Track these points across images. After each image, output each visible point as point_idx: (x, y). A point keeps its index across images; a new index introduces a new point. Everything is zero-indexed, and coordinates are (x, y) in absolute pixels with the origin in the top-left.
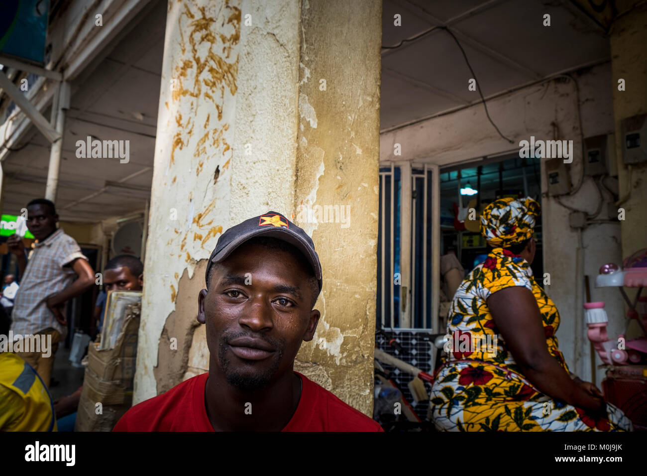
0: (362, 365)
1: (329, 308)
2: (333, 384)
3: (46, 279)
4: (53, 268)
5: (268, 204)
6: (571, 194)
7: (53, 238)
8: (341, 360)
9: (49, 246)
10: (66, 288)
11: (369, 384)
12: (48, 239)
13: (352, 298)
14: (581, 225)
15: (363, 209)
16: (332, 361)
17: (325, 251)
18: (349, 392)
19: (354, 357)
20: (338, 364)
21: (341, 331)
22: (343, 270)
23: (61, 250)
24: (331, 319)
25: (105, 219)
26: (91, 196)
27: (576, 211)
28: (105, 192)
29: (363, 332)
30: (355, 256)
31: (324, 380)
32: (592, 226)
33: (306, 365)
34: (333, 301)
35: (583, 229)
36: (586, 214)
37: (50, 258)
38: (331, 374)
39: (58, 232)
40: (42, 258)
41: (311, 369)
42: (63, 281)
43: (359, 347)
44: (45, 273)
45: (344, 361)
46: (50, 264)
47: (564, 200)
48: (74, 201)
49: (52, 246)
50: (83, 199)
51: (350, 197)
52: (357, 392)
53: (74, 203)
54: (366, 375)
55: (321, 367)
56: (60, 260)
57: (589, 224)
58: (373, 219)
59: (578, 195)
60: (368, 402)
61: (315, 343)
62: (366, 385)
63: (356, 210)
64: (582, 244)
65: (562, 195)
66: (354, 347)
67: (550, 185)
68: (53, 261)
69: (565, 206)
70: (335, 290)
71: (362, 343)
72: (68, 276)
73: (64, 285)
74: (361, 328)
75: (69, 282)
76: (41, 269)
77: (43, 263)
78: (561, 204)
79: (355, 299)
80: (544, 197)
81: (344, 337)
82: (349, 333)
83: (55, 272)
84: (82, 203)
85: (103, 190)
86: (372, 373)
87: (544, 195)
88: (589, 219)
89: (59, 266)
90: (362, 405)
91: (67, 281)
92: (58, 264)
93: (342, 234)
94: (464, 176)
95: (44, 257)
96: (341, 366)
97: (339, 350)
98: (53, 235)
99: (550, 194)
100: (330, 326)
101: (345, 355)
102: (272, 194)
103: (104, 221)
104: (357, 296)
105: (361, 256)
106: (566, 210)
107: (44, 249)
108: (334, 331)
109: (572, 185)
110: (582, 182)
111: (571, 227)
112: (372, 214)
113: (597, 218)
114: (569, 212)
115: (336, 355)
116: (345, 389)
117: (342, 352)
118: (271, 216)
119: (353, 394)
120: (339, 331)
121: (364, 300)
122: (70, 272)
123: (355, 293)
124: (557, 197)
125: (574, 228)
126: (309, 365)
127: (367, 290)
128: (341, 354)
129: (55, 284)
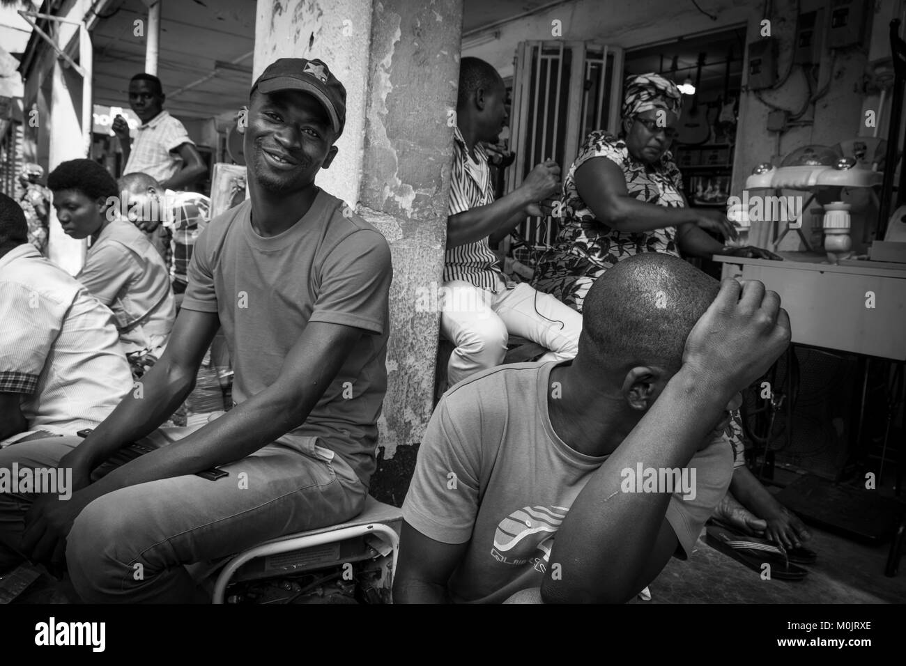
0: (434, 222)
1: (401, 166)
2: (404, 233)
3: (153, 165)
4: (159, 153)
5: (349, 68)
6: (775, 87)
7: (158, 119)
8: (412, 214)
9: (154, 128)
10: (174, 176)
11: (440, 240)
12: (153, 121)
13: (426, 160)
14: (779, 127)
15: (441, 76)
16: (403, 213)
17: (400, 113)
18: (420, 243)
19: (426, 214)
20: (410, 217)
21: (413, 189)
22: (417, 133)
23: (167, 133)
24: (404, 176)
25: (218, 114)
26: (200, 81)
27: (777, 110)
28: (216, 76)
29: (436, 192)
30: (431, 120)
31: (395, 229)
32: (793, 129)
33: (377, 213)
34: (406, 160)
35: (782, 133)
36: (788, 113)
37: (155, 141)
38: (402, 224)
39: (163, 113)
40: (147, 142)
41: (383, 218)
42: (171, 168)
43: (432, 205)
44: (151, 158)
45: (415, 215)
46: (156, 148)
47: (765, 96)
48: (178, 87)
49: (157, 128)
50: (189, 86)
51: (428, 64)
52: (428, 244)
53: (180, 90)
54: (438, 232)
55: (392, 217)
56: (166, 144)
57: (791, 127)
58: (452, 87)
59: (782, 89)
60: (438, 255)
61: (387, 196)
62: (437, 240)
63: (433, 76)
64: (779, 151)
65: (764, 89)
66: (426, 204)
67: (750, 75)
68: (159, 145)
69: (766, 104)
70: (408, 150)
71: (435, 203)
72: (176, 163)
73: (172, 173)
74: (434, 188)
75: (177, 170)
76: (147, 153)
77: (149, 147)
78: (761, 100)
79: (429, 161)
80: (743, 92)
81: (416, 195)
82: (422, 192)
83: (162, 157)
84: (189, 90)
85: (213, 73)
86: (445, 231)
87: (744, 89)
88: (791, 120)
89: (165, 151)
90: (433, 257)
91: (175, 168)
92: (164, 148)
93: (418, 98)
94: (680, 66)
95: (149, 140)
96: (412, 219)
97: (410, 204)
98: (158, 117)
99: (749, 88)
100: (402, 183)
101: (417, 210)
102: (353, 59)
103: (216, 117)
104: (431, 158)
105: (437, 122)
106: (767, 108)
107: (148, 132)
108: (406, 188)
109: (777, 77)
110: (790, 73)
111: (768, 129)
112: (451, 82)
113: (802, 119)
114: (769, 110)
115: (407, 209)
116: (416, 240)
117: (414, 206)
118: (316, 65)
119: (424, 246)
120: (412, 188)
121: (439, 163)
122: (178, 158)
123: (429, 155)
124: (757, 91)
125: (772, 131)
126: (380, 213)
127: (442, 154)
128: (412, 209)
129: (162, 171)
